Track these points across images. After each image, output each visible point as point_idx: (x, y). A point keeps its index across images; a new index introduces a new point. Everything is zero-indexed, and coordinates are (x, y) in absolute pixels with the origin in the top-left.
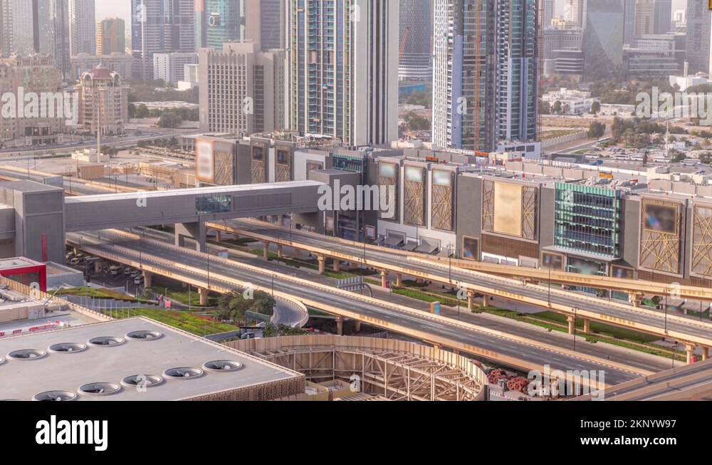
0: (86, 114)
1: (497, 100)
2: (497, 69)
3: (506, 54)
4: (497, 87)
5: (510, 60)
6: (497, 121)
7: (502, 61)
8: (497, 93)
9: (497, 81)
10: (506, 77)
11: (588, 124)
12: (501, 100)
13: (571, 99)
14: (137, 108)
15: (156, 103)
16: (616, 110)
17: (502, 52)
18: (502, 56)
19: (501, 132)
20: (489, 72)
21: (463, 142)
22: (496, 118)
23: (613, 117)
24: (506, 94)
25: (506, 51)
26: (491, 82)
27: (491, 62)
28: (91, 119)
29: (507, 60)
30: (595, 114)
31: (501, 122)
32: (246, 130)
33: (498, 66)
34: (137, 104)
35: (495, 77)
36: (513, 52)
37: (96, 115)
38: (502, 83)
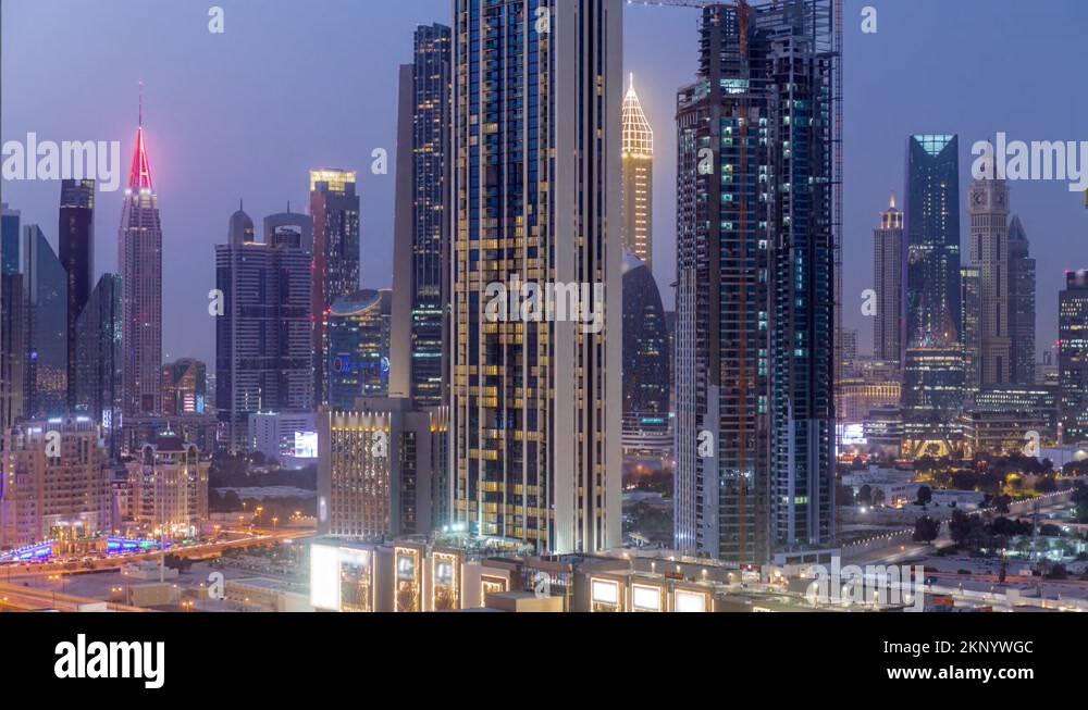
0: (145, 507)
1: (772, 483)
2: (772, 437)
3: (786, 413)
4: (772, 464)
5: (791, 423)
6: (773, 515)
7: (780, 425)
8: (772, 474)
9: (773, 454)
10: (786, 450)
11: (913, 521)
12: (779, 483)
13: (886, 482)
14: (223, 497)
15: (253, 488)
16: (955, 498)
17: (780, 410)
18: (781, 417)
19: (780, 533)
20: (759, 441)
21: (721, 549)
22: (772, 511)
23: (951, 510)
24: (786, 475)
25: (785, 410)
26: (763, 456)
27: (763, 426)
28: (152, 514)
29: (787, 423)
30: (923, 504)
31: (780, 517)
32: (389, 530)
33: (773, 432)
34: (222, 491)
35: (768, 449)
36: (796, 411)
37: (160, 507)
38: (779, 458)
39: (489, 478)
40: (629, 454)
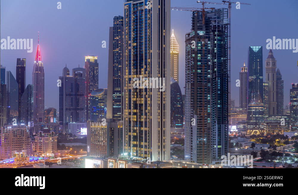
0: (40, 148)
1: (212, 142)
2: (211, 129)
3: (215, 123)
4: (211, 137)
5: (217, 125)
6: (212, 151)
7: (214, 126)
8: (211, 139)
9: (212, 134)
10: (215, 133)
11: (250, 152)
12: (213, 142)
13: (243, 142)
14: (61, 145)
15: (69, 143)
16: (261, 146)
17: (214, 122)
18: (214, 124)
19: (214, 156)
20: (208, 130)
21: (198, 160)
22: (212, 150)
23: (261, 149)
24: (215, 140)
25: (215, 121)
26: (209, 134)
27: (209, 126)
28: (41, 150)
29: (215, 125)
30: (253, 148)
31: (214, 151)
32: (107, 155)
33: (212, 128)
34: (61, 144)
35: (210, 132)
36: (218, 122)
37: (44, 149)
38: (213, 135)
39: (134, 140)
40: (172, 134)
